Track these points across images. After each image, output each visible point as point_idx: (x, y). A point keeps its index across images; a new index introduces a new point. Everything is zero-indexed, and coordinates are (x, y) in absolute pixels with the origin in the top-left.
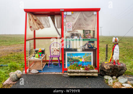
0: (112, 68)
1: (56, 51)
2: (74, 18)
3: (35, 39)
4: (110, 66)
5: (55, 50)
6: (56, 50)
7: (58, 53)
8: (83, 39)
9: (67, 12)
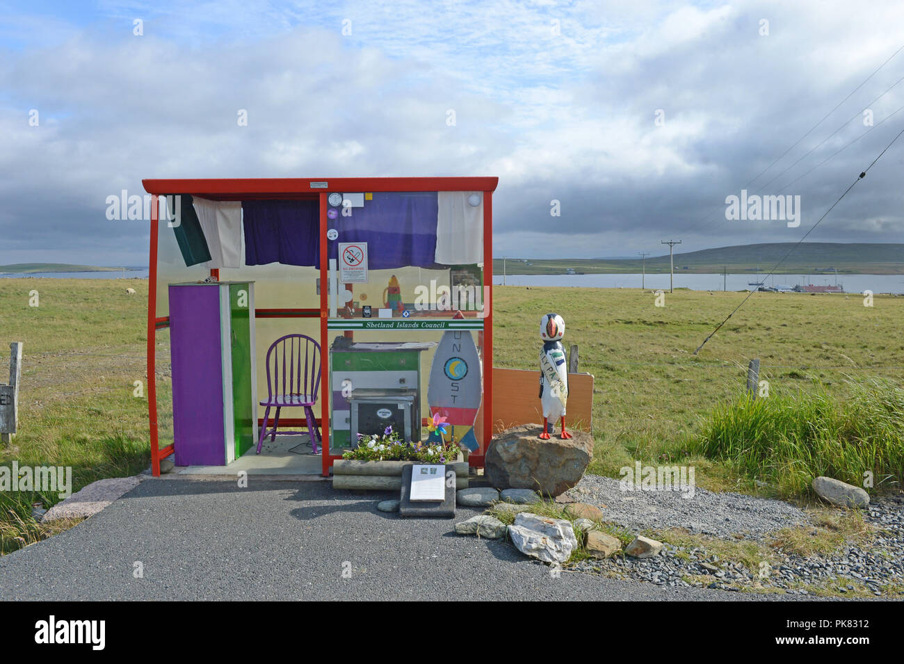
8: (420, 323)
9: (345, 195)
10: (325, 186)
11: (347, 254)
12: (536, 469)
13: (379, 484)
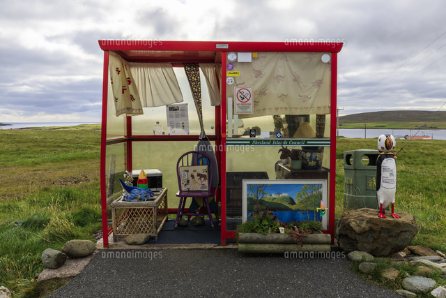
0: (375, 228)
1: (197, 178)
2: (259, 74)
3: (130, 139)
4: (367, 222)
5: (193, 177)
6: (195, 174)
7: (204, 183)
8: (288, 141)
9: (238, 53)
10: (226, 47)
11: (240, 94)
12: (378, 238)
13: (271, 249)
